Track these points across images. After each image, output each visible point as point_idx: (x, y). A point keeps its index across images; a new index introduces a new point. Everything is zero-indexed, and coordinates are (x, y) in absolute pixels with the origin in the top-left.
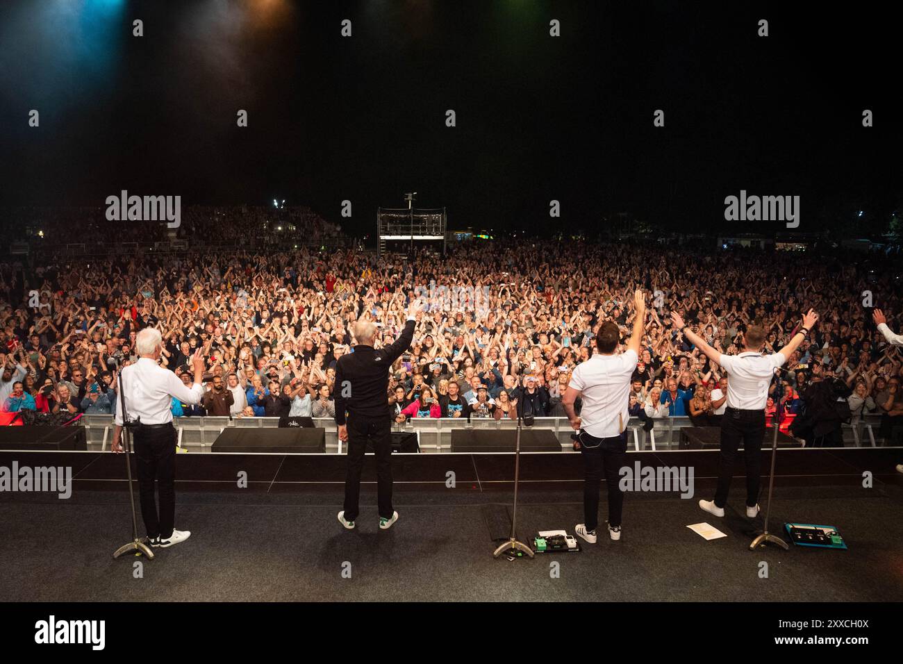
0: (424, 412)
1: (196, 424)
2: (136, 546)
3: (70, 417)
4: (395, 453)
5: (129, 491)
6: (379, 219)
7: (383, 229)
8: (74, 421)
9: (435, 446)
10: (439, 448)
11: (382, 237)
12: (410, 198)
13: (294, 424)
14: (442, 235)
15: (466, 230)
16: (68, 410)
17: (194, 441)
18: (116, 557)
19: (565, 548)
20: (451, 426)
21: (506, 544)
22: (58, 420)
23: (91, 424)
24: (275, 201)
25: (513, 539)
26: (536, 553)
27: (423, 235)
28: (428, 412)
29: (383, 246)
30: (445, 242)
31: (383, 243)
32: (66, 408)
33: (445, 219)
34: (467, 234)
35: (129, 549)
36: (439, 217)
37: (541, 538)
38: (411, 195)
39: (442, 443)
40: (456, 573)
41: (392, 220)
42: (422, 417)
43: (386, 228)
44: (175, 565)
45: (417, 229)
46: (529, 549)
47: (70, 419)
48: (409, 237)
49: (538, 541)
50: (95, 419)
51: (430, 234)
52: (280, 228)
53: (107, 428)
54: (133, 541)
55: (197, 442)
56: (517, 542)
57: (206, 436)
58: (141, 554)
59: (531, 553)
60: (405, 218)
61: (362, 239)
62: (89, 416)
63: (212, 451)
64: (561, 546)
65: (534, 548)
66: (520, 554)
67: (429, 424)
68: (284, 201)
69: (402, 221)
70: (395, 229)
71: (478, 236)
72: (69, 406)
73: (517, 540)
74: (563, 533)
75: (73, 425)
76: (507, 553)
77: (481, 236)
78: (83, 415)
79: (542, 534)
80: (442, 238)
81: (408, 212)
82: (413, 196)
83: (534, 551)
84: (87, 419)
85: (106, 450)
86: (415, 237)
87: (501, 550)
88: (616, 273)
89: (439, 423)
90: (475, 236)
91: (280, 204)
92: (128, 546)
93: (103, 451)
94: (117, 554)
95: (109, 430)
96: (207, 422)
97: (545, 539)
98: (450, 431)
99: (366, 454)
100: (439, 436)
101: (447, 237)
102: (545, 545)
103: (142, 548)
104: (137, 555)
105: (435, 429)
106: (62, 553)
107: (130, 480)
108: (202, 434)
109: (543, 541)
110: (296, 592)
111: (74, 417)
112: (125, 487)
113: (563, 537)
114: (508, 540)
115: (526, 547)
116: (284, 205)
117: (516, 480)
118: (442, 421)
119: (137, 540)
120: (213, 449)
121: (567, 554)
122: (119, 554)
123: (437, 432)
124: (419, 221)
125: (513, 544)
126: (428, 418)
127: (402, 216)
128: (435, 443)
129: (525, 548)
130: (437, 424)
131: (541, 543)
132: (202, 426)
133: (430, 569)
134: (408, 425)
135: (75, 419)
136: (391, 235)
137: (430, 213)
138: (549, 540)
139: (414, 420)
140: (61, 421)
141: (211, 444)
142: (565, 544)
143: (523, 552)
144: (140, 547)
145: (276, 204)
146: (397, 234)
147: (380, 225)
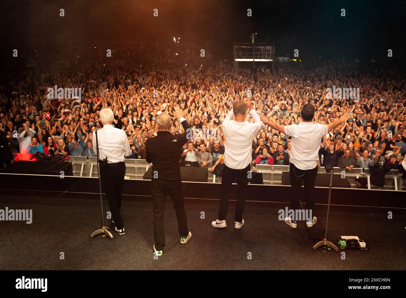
0: (264, 161)
1: (133, 164)
2: (103, 231)
3: (63, 157)
4: (249, 184)
5: (100, 200)
6: (234, 49)
7: (237, 55)
8: (65, 160)
9: (269, 181)
10: (272, 182)
11: (237, 60)
12: (253, 36)
13: (189, 165)
14: (271, 58)
15: (285, 56)
16: (61, 153)
17: (131, 173)
18: (92, 237)
19: (358, 247)
20: (282, 170)
21: (321, 242)
22: (56, 159)
23: (74, 162)
24: (174, 38)
25: (325, 239)
26: (340, 249)
27: (260, 58)
28: (266, 161)
29: (237, 65)
30: (273, 63)
31: (237, 63)
32: (61, 152)
33: (274, 49)
34: (286, 59)
35: (99, 232)
36: (270, 48)
37: (343, 240)
38: (254, 34)
39: (274, 180)
40: (290, 257)
41: (242, 50)
42: (263, 164)
43: (239, 54)
44: (125, 243)
45: (257, 55)
46: (336, 246)
47: (63, 159)
48: (252, 60)
49: (341, 241)
50: (77, 159)
51: (264, 58)
52: (177, 54)
53: (83, 164)
54: (102, 228)
55: (133, 173)
56: (328, 241)
57: (138, 170)
58: (106, 236)
59: (336, 248)
60: (250, 48)
61: (224, 61)
62: (73, 157)
63: (144, 179)
64: (356, 246)
65: (339, 246)
66: (329, 249)
67: (266, 168)
68: (179, 38)
69: (248, 50)
70: (244, 55)
71: (292, 60)
72: (63, 151)
73: (327, 240)
74: (357, 238)
75: (64, 161)
76: (322, 247)
77: (294, 60)
78: (70, 156)
79: (343, 237)
80: (271, 60)
81: (252, 45)
82: (255, 35)
83: (338, 248)
84: (72, 159)
85: (82, 176)
86: (256, 60)
87: (317, 246)
88: (381, 82)
89: (273, 168)
90: (290, 60)
91: (177, 40)
92: (99, 231)
93: (81, 176)
94: (92, 235)
95: (84, 165)
96: (139, 162)
97: (346, 241)
98: (282, 173)
99: (233, 184)
100: (272, 175)
101: (274, 60)
102: (346, 245)
103: (107, 232)
104: (103, 236)
105: (270, 171)
106: (62, 233)
107: (101, 194)
108: (136, 169)
109: (344, 242)
110: (195, 263)
111: (65, 157)
112: (97, 197)
113: (357, 240)
114: (322, 239)
115: (333, 244)
116: (179, 40)
117: (329, 203)
118: (274, 166)
119: (104, 228)
120: (144, 178)
121: (360, 251)
122: (93, 235)
123: (271, 173)
124: (259, 50)
125: (325, 242)
126: (266, 165)
127: (248, 47)
128: (270, 179)
129: (333, 246)
130: (271, 168)
131: (343, 243)
132: (136, 165)
133: (274, 254)
134: (254, 168)
135: (65, 159)
136: (241, 58)
137: (265, 45)
138: (348, 242)
139: (258, 166)
140: (58, 159)
141: (143, 175)
142: (359, 245)
143: (330, 247)
144: (106, 231)
145: (175, 40)
146: (245, 58)
147: (235, 53)
